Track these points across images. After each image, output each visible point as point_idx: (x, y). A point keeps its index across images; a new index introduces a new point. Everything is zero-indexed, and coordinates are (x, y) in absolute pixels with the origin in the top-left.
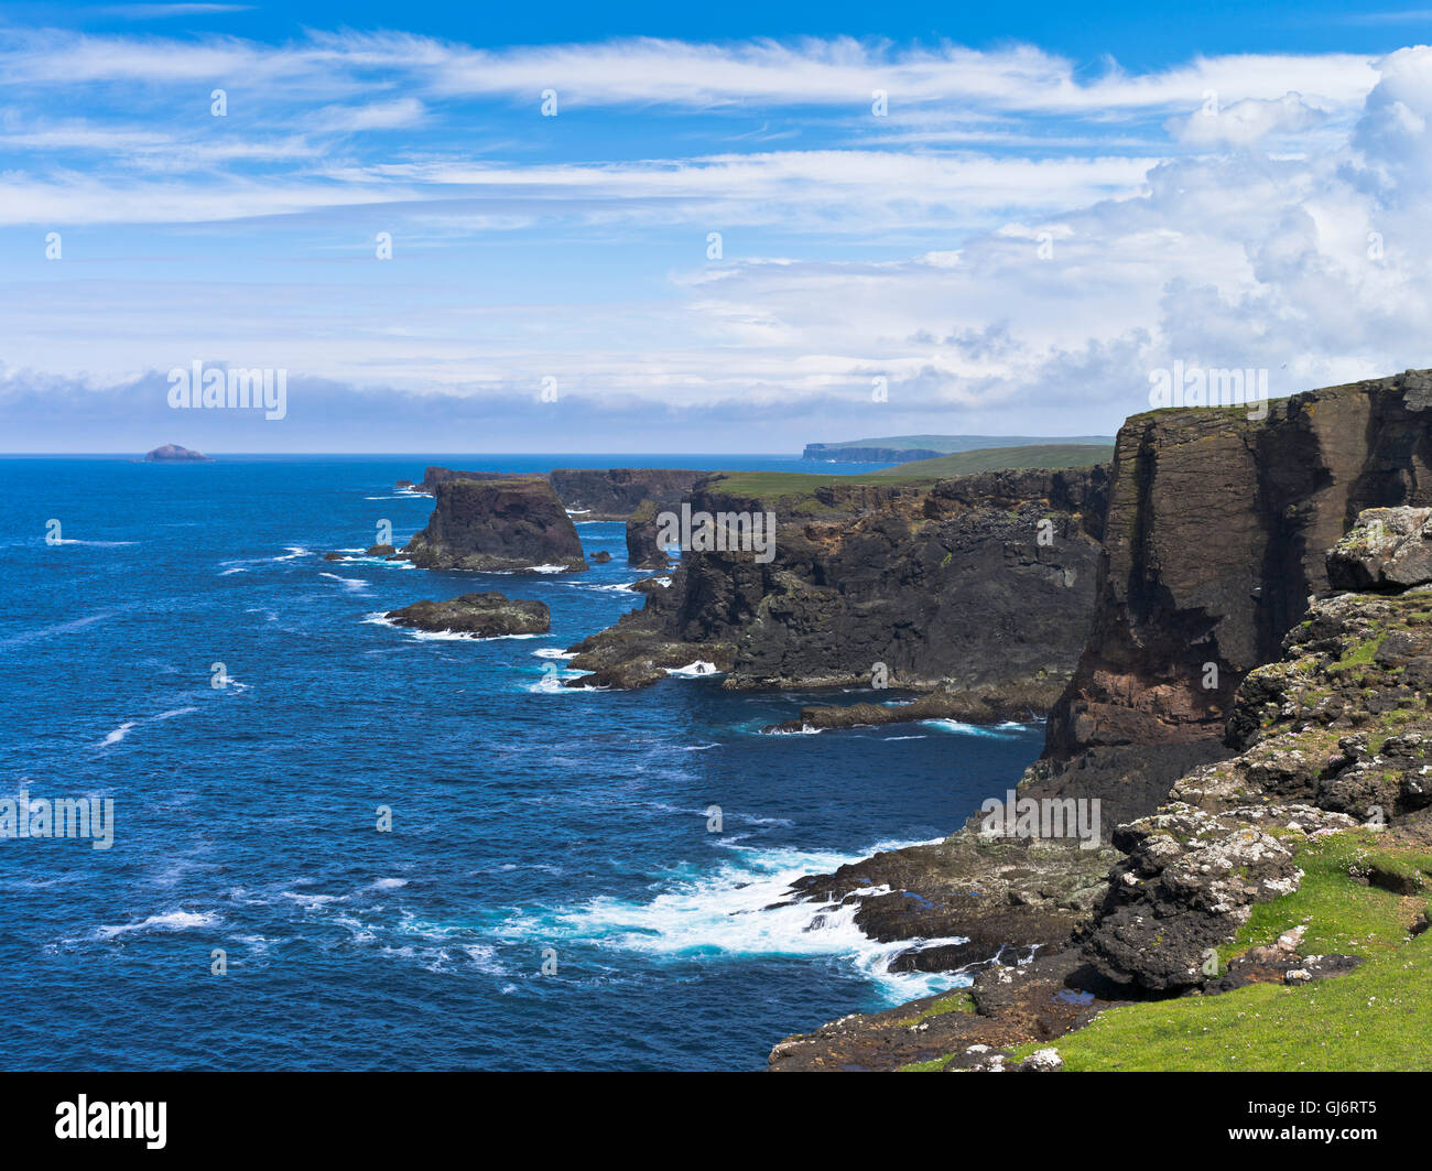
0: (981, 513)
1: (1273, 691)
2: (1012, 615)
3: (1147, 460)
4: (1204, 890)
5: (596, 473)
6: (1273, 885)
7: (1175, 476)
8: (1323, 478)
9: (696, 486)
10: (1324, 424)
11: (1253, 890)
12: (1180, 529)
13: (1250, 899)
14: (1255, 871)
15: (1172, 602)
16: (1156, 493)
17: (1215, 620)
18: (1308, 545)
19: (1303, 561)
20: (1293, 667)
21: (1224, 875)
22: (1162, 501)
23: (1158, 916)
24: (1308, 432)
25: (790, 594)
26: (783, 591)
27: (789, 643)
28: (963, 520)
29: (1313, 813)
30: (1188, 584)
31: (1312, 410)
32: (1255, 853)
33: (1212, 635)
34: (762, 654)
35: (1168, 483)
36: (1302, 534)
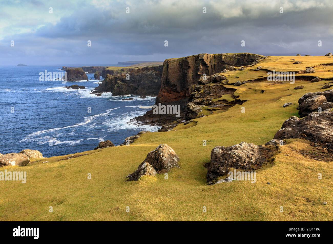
0: (145, 72)
1: (194, 95)
2: (149, 86)
3: (168, 65)
4: (195, 112)
5: (88, 67)
6: (201, 111)
7: (171, 67)
8: (189, 67)
9: (104, 69)
10: (189, 60)
11: (199, 111)
12: (172, 74)
13: (199, 112)
14: (199, 110)
15: (171, 84)
16: (169, 70)
17: (176, 86)
18: (188, 76)
19: (187, 78)
20: (195, 93)
21: (197, 110)
22: (170, 71)
23: (192, 114)
24: (187, 62)
25: (120, 84)
26: (119, 83)
27: (120, 90)
28: (142, 73)
29: (202, 105)
30: (173, 81)
31: (188, 59)
32: (199, 108)
33: (176, 88)
34: (116, 92)
35: (170, 68)
36: (187, 75)
